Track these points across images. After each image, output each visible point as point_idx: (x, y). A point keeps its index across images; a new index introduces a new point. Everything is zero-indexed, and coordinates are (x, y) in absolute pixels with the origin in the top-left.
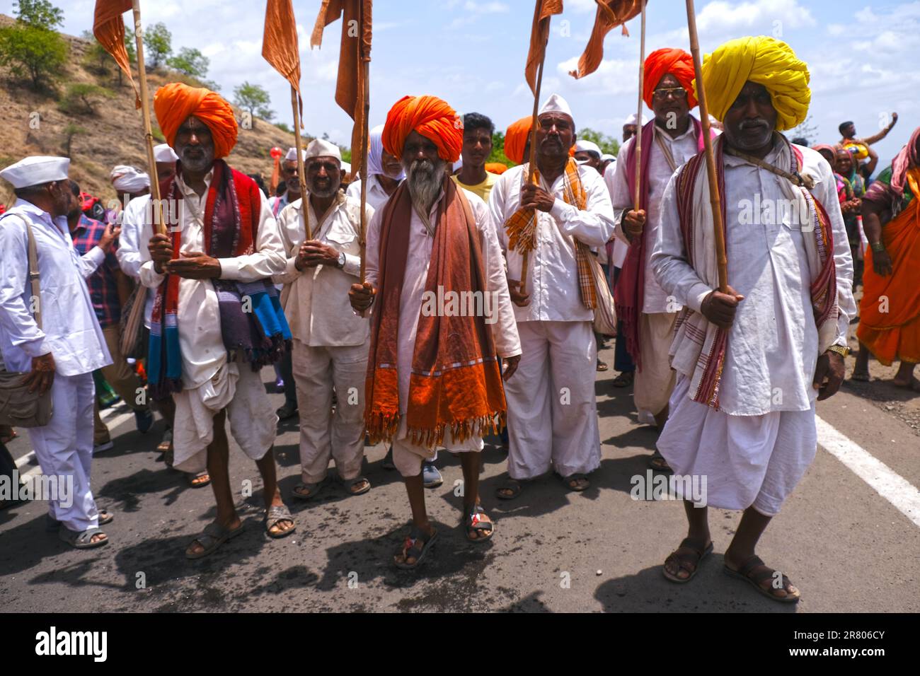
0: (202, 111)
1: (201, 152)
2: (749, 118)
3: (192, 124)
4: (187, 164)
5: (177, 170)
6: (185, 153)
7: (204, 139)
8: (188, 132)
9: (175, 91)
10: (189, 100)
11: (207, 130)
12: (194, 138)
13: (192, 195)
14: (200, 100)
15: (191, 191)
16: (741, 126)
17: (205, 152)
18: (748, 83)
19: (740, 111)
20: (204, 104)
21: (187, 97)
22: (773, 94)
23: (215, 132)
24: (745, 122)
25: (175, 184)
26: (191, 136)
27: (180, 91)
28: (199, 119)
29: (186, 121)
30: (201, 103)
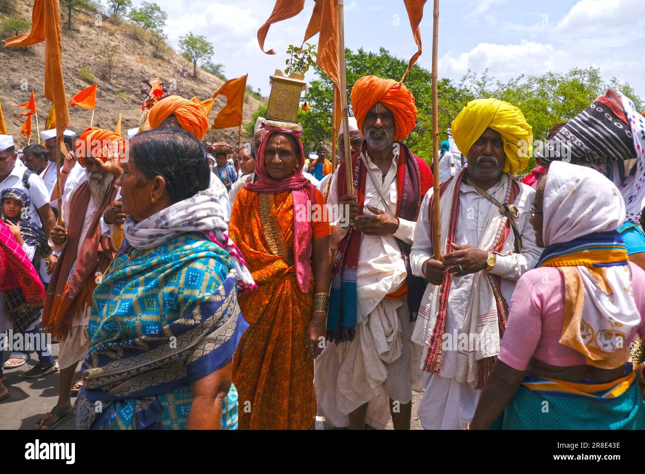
0: (389, 99)
1: (384, 134)
2: (485, 154)
3: (379, 109)
4: (371, 143)
5: (363, 148)
6: (370, 134)
7: (387, 123)
8: (374, 116)
9: (368, 82)
10: (379, 89)
11: (390, 115)
12: (379, 121)
13: (375, 170)
14: (387, 89)
15: (374, 166)
16: (479, 159)
17: (387, 134)
18: (489, 129)
19: (480, 148)
20: (390, 92)
21: (377, 86)
22: (505, 141)
23: (397, 116)
24: (482, 157)
25: (361, 160)
26: (376, 120)
27: (371, 81)
28: (385, 106)
29: (374, 107)
30: (388, 91)
